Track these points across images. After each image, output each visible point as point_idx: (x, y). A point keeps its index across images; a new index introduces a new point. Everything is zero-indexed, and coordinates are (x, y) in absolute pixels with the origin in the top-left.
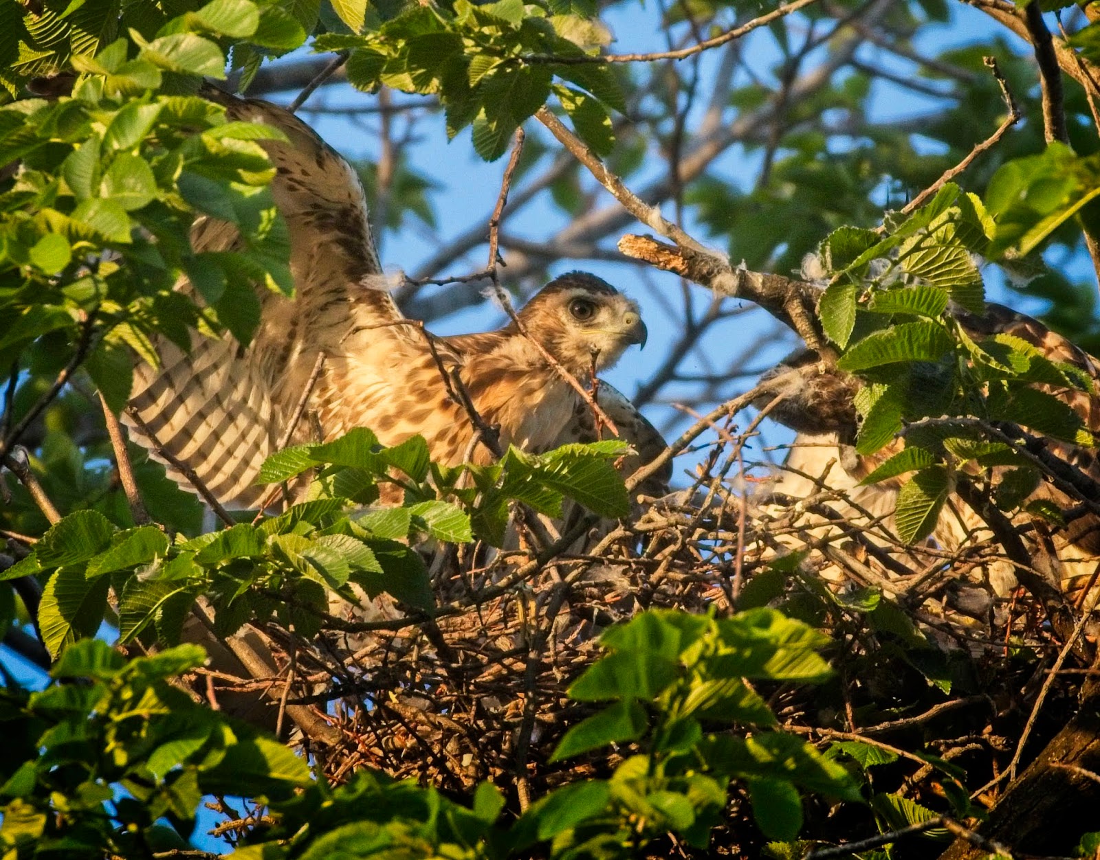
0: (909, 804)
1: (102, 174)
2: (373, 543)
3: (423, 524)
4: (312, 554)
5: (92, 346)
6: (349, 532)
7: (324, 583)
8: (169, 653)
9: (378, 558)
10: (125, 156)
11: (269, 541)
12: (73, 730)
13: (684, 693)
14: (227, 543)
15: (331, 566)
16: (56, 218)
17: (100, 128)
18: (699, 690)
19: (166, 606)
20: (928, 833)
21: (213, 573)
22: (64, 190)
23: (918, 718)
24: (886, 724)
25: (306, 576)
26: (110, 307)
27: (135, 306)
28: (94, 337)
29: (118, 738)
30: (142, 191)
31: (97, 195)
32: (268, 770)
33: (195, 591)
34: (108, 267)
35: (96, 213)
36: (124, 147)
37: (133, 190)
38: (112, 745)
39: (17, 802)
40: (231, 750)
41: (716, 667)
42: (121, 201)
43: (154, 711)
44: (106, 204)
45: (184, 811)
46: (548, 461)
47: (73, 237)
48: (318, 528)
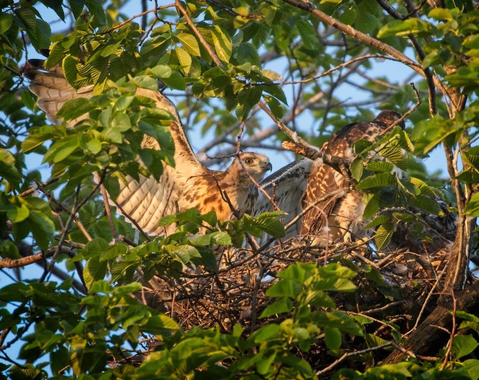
0: (378, 338)
1: (112, 119)
2: (198, 247)
3: (215, 240)
4: (177, 252)
5: (106, 178)
6: (190, 244)
7: (181, 262)
8: (129, 285)
9: (200, 252)
10: (120, 114)
11: (162, 247)
12: (96, 311)
13: (305, 295)
14: (148, 248)
15: (184, 255)
16: (96, 133)
17: (113, 104)
18: (311, 294)
19: (127, 271)
20: (385, 348)
21: (143, 258)
22: (99, 124)
23: (382, 308)
24: (371, 310)
25: (175, 259)
26: (112, 165)
27: (121, 165)
28: (107, 175)
29: (112, 314)
30: (125, 126)
31: (110, 127)
32: (164, 325)
33: (137, 265)
34: (112, 152)
35: (110, 132)
36: (120, 110)
37: (122, 125)
38: (109, 317)
39: (77, 336)
40: (150, 319)
41: (317, 286)
42: (119, 128)
43: (124, 305)
44: (114, 129)
45: (134, 340)
46: (258, 218)
47: (101, 140)
48: (178, 242)
